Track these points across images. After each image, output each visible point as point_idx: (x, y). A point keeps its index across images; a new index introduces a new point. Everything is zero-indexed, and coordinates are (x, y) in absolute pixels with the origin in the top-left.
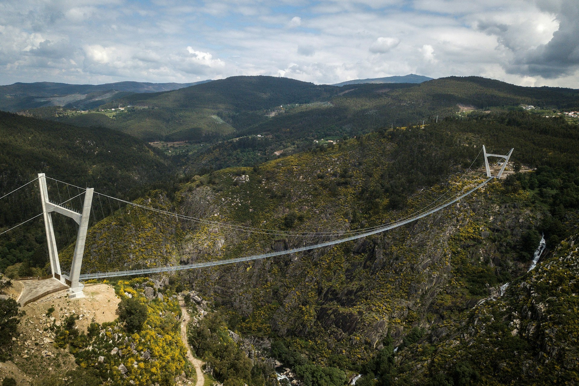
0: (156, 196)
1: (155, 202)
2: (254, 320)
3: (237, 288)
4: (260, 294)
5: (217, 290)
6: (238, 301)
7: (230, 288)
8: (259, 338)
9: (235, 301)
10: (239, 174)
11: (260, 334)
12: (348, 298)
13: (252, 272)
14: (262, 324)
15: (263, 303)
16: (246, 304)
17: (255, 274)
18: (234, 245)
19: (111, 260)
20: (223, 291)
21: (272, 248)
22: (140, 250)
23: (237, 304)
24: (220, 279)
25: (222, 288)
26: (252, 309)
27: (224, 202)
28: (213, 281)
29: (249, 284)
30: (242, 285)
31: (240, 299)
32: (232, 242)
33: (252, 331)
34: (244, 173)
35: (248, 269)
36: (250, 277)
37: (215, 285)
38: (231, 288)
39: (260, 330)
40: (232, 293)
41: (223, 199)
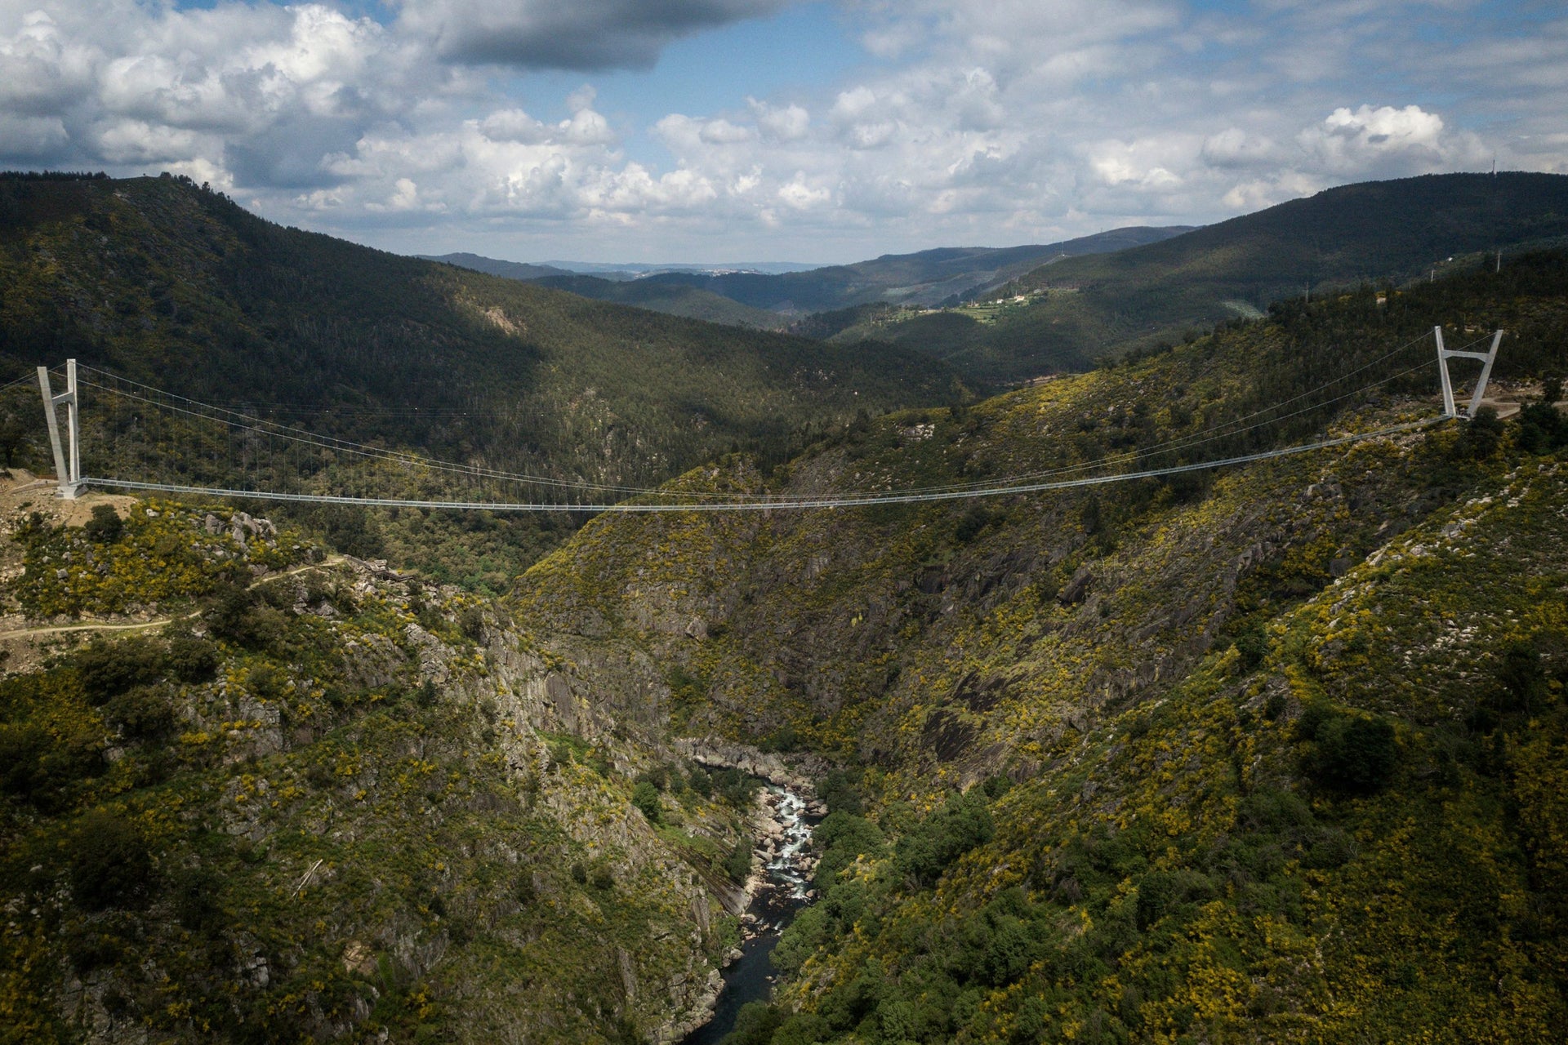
0: (730, 465)
1: (725, 475)
2: (834, 726)
3: (821, 658)
4: (863, 675)
5: (782, 656)
6: (814, 683)
7: (807, 655)
8: (830, 762)
9: (809, 682)
10: (911, 423)
11: (835, 755)
12: (989, 695)
13: (861, 629)
14: (845, 735)
15: (863, 693)
16: (829, 692)
17: (866, 634)
18: (847, 571)
19: (604, 577)
20: (792, 660)
21: (915, 582)
22: (663, 564)
23: (812, 689)
24: (795, 634)
25: (795, 654)
26: (838, 703)
27: (857, 481)
28: (779, 637)
29: (849, 651)
30: (835, 653)
31: (820, 679)
32: (844, 565)
33: (820, 747)
34: (925, 420)
35: (854, 621)
36: (854, 639)
37: (782, 644)
38: (811, 656)
39: (837, 747)
40: (810, 666)
41: (858, 475)
